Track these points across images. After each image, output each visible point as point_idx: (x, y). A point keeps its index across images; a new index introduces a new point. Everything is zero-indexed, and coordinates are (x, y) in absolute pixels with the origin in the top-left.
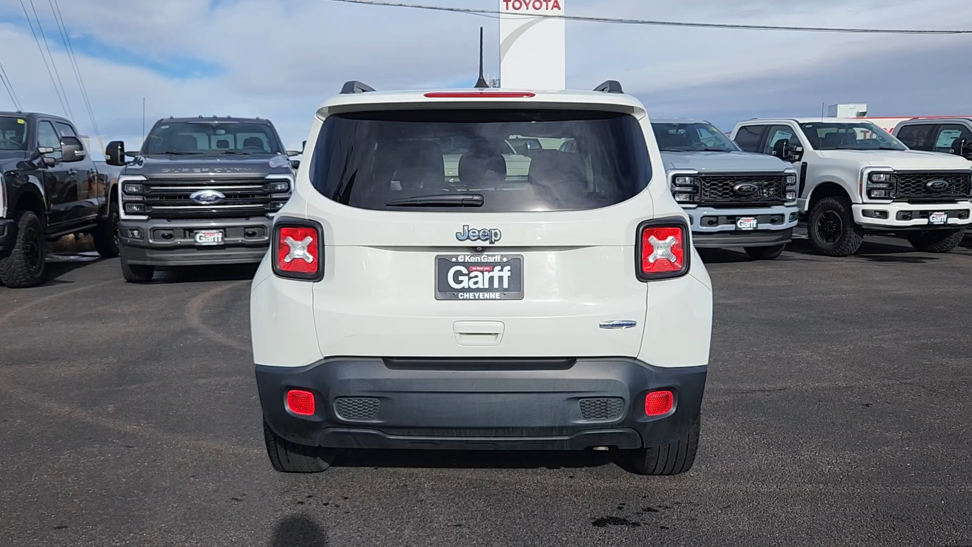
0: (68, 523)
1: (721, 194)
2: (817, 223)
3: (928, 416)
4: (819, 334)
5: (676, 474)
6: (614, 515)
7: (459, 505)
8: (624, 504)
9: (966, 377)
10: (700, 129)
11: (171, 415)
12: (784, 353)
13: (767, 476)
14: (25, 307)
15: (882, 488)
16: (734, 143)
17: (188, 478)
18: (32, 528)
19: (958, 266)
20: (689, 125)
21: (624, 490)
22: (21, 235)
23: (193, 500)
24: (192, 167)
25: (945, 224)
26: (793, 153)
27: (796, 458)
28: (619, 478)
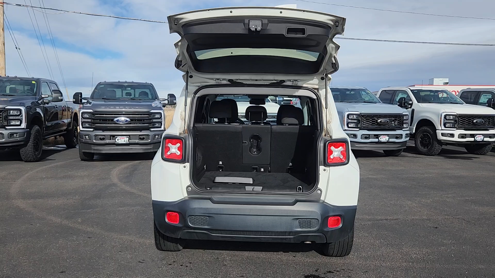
0: (66, 270)
1: (371, 124)
2: (419, 139)
3: (465, 233)
4: (416, 193)
5: (343, 256)
6: (313, 274)
7: (243, 267)
8: (318, 269)
9: (486, 216)
10: (362, 92)
11: (108, 224)
12: (398, 202)
13: (386, 259)
14: (34, 171)
15: (439, 265)
16: (378, 99)
17: (118, 252)
18: (50, 272)
19: (489, 162)
20: (357, 90)
21: (319, 263)
22: (32, 137)
23: (121, 262)
24: (115, 106)
25: (483, 141)
26: (408, 104)
27: (400, 251)
28: (316, 258)
